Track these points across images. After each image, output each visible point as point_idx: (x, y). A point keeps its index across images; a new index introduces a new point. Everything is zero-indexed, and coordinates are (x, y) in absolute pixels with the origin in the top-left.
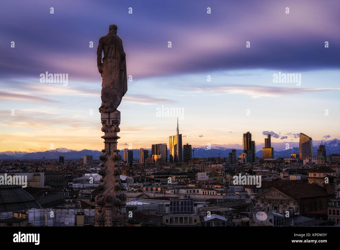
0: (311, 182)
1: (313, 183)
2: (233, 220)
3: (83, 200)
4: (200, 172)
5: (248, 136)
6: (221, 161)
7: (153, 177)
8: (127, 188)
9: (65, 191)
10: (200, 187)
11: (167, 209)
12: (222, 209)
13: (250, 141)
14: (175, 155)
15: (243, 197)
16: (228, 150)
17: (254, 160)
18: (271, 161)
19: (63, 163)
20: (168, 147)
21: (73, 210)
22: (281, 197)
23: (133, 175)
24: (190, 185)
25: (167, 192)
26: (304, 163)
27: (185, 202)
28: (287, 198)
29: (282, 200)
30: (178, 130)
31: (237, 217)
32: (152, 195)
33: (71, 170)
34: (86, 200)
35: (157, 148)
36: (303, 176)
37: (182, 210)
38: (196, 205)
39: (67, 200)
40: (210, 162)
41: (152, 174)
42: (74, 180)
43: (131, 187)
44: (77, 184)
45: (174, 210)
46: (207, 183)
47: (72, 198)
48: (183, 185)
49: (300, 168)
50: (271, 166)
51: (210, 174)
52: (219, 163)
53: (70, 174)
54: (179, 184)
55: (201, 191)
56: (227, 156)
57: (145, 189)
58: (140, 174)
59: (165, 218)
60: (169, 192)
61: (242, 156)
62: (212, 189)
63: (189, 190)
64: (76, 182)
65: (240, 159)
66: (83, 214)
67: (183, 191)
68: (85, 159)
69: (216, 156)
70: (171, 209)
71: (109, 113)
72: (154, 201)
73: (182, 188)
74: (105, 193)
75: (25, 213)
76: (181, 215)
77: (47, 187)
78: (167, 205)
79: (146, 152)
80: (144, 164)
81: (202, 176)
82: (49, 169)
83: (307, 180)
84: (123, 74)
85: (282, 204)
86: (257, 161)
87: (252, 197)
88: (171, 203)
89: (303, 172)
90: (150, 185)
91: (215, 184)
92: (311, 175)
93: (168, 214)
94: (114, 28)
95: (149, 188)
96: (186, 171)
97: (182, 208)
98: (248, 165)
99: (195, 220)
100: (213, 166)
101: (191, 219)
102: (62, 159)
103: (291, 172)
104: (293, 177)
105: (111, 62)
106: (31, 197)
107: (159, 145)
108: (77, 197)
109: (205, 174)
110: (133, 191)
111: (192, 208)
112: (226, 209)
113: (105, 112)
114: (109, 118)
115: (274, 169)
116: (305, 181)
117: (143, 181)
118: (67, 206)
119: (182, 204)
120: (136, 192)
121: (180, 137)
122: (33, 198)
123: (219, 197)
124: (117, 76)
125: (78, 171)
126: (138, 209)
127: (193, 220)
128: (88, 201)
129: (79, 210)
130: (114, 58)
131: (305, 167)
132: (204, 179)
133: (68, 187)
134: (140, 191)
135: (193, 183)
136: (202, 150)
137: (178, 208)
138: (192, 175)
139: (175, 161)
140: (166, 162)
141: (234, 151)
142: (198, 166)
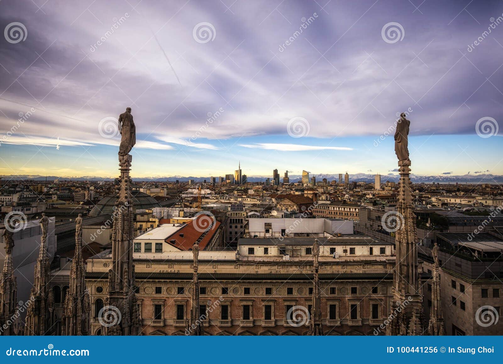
0: (305, 196)
1: (307, 196)
2: (263, 215)
3: (185, 203)
4: (250, 189)
5: (276, 171)
6: (261, 184)
7: (225, 191)
8: (211, 197)
9: (178, 198)
10: (248, 197)
11: (229, 209)
12: (258, 209)
13: (277, 174)
14: (238, 180)
15: (270, 203)
16: (266, 178)
17: (279, 184)
18: (287, 184)
19: (178, 183)
20: (234, 176)
21: (178, 209)
22: (290, 203)
23: (215, 190)
24: (243, 196)
25: (231, 200)
26: (304, 186)
27: (239, 205)
28: (293, 204)
29: (290, 205)
30: (239, 167)
31: (266, 213)
32: (223, 201)
33: (182, 187)
34: (187, 203)
35: (228, 177)
36: (302, 192)
37: (237, 209)
38: (244, 207)
39: (177, 203)
40: (256, 184)
41: (225, 190)
42: (183, 192)
43: (213, 196)
44: (184, 195)
45: (233, 209)
46: (253, 195)
47: (180, 202)
48: (240, 196)
49: (302, 188)
50: (287, 187)
51: (255, 190)
52: (260, 185)
53: (181, 189)
54: (239, 195)
55: (249, 199)
56: (265, 181)
57: (220, 198)
58: (219, 190)
59: (228, 213)
60: (233, 199)
61: (272, 181)
62: (255, 199)
63: (243, 199)
64: (184, 194)
65: (271, 183)
66: (183, 211)
67: (240, 199)
68: (190, 181)
69: (259, 181)
70: (231, 209)
71: (123, 156)
72: (223, 204)
73: (239, 198)
74: (119, 200)
75: (151, 210)
76: (236, 212)
77: (168, 196)
78: (229, 207)
79: (222, 179)
80: (221, 185)
81: (251, 192)
82: (170, 186)
83: (304, 195)
84: (133, 135)
85: (290, 206)
86: (280, 184)
87: (275, 203)
88: (232, 205)
89: (302, 190)
90: (223, 196)
91: (257, 196)
92: (306, 192)
93: (229, 211)
94: (129, 110)
95: (222, 197)
96: (243, 189)
97: (237, 208)
98: (276, 186)
99: (244, 215)
100: (257, 186)
101: (241, 214)
102: (177, 181)
103: (297, 190)
104: (297, 193)
105: (126, 128)
106: (156, 202)
107: (229, 175)
108: (182, 202)
109: (253, 190)
110: (213, 199)
111: (242, 209)
112: (259, 209)
113: (121, 156)
114: (123, 159)
115: (289, 189)
116: (303, 195)
117: (219, 194)
118: (176, 206)
119: (237, 206)
120: (215, 199)
121: (241, 171)
122: (157, 202)
123: (258, 203)
124: (129, 135)
125: (186, 188)
126: (214, 208)
127: (243, 215)
128: (188, 204)
129: (181, 209)
130: (128, 126)
131: (304, 188)
132: (251, 193)
133: (179, 196)
134: (217, 199)
135: (246, 195)
136: (252, 178)
137: (235, 208)
138: (246, 191)
139: (237, 183)
140: (233, 184)
141: (269, 179)
142: (249, 186)
